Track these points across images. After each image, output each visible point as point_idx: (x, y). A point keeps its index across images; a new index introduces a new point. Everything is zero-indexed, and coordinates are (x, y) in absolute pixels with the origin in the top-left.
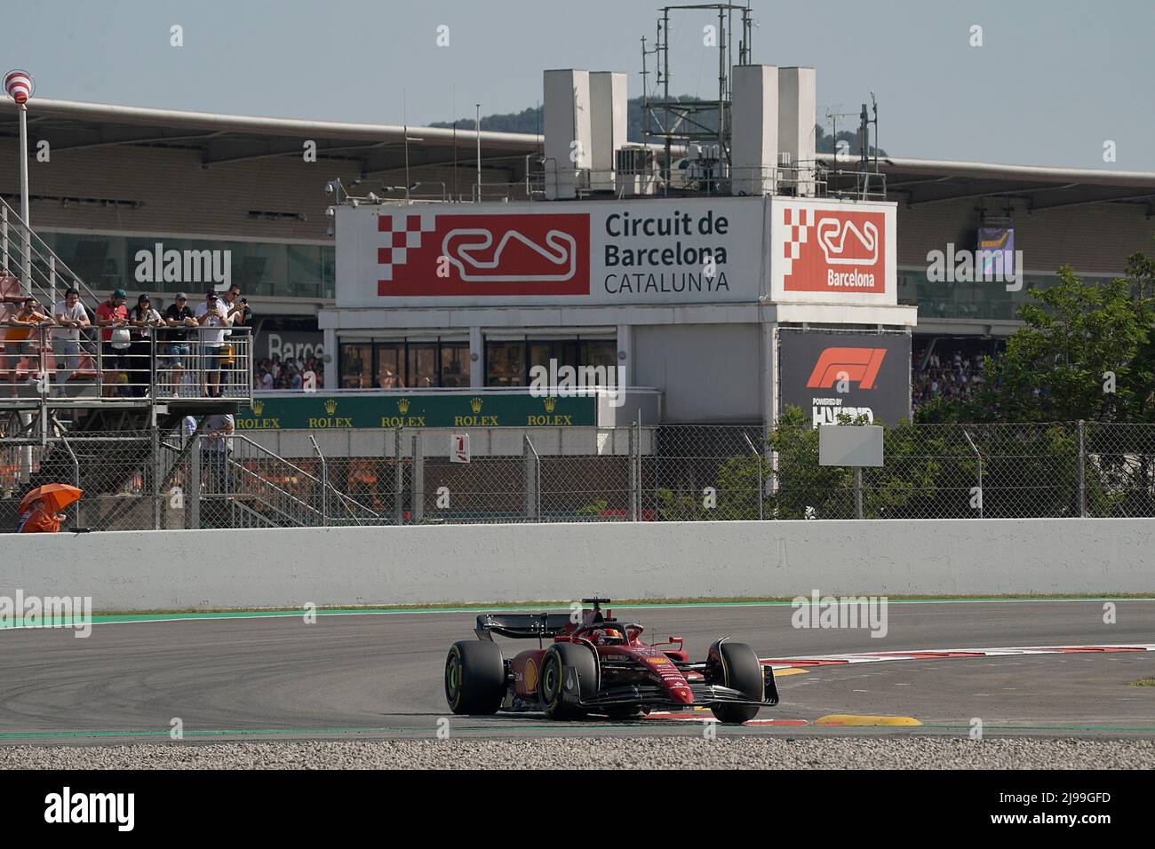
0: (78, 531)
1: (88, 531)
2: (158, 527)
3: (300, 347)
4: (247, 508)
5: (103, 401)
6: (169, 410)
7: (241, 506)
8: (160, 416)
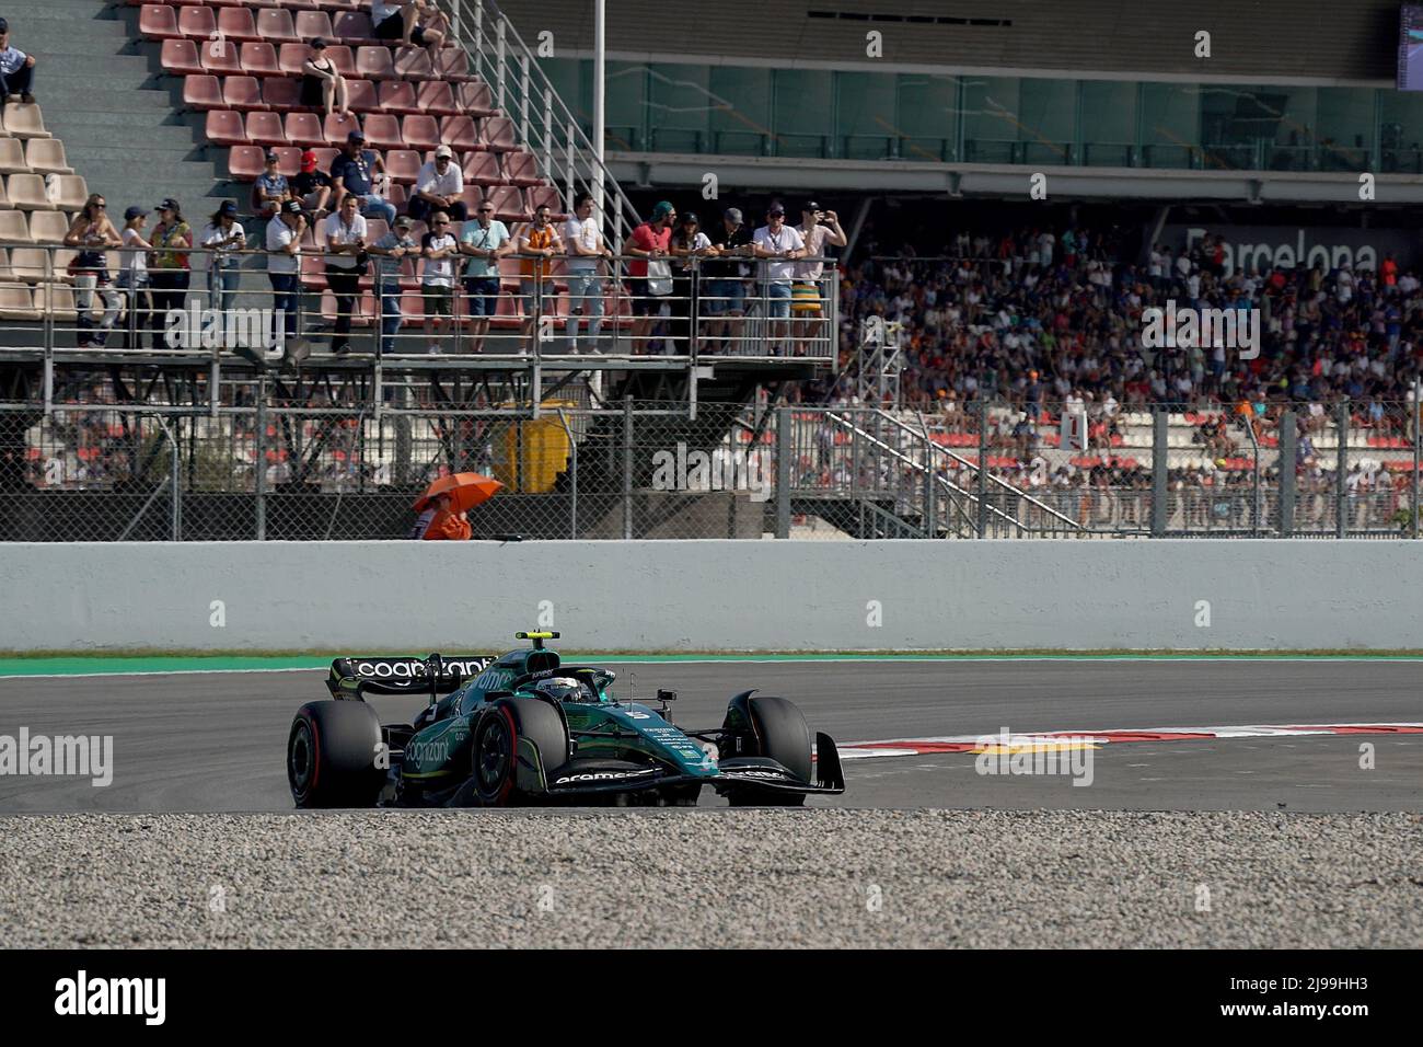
0: (505, 539)
1: (519, 540)
2: (628, 535)
3: (1244, 250)
4: (882, 511)
5: (631, 361)
6: (716, 372)
7: (875, 509)
8: (702, 383)
